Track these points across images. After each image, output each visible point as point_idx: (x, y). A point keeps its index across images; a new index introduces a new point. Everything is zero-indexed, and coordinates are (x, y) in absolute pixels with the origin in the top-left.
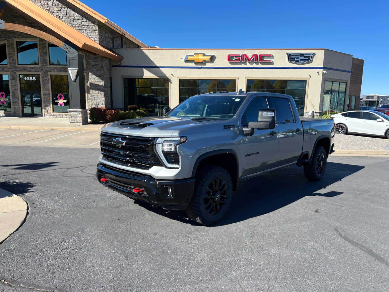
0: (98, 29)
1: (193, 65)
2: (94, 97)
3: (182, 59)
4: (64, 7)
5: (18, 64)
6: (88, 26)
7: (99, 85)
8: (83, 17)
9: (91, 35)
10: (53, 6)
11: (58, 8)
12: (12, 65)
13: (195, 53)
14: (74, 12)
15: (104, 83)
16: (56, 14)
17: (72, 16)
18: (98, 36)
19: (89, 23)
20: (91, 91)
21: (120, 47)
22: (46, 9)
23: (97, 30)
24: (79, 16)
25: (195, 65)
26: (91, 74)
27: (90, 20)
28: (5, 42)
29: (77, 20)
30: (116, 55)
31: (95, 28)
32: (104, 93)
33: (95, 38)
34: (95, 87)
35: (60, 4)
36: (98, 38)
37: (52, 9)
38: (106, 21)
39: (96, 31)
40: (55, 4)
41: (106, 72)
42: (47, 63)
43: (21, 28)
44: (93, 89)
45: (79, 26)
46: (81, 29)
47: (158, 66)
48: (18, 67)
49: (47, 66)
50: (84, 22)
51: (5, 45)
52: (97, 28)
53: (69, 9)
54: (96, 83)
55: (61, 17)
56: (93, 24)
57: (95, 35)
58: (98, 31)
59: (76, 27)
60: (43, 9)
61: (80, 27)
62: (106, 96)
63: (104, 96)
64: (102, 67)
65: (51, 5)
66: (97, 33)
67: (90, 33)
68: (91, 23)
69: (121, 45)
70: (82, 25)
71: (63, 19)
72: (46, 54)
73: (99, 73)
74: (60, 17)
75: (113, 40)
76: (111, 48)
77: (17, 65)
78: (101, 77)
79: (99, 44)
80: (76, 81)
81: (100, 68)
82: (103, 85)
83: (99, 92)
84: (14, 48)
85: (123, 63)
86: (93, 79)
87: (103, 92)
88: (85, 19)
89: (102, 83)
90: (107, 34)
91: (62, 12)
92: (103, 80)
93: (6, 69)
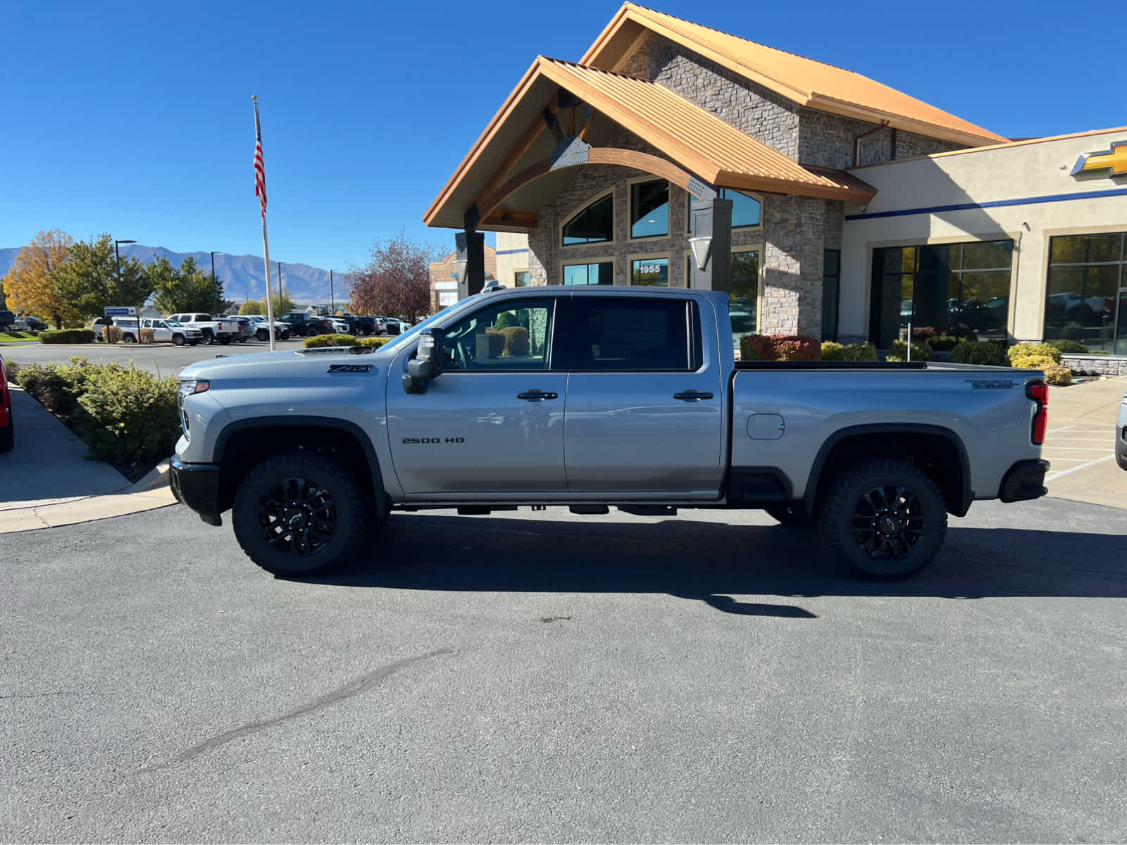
0: (800, 121)
1: (1107, 184)
2: (773, 306)
3: (1064, 168)
4: (728, 82)
5: (632, 238)
6: (776, 120)
7: (787, 273)
8: (765, 98)
9: (780, 143)
10: (704, 86)
11: (714, 89)
12: (621, 241)
13: (1114, 143)
14: (747, 91)
15: (801, 267)
16: (708, 105)
17: (742, 101)
18: (797, 142)
19: (779, 112)
20: (767, 290)
21: (883, 159)
22: (690, 96)
23: (796, 127)
24: (756, 98)
25: (1114, 184)
26: (770, 245)
27: (780, 105)
28: (612, 189)
29: (753, 108)
30: (846, 187)
31: (790, 122)
32: (798, 295)
33: (791, 149)
34: (779, 279)
35: (719, 78)
36: (797, 146)
37: (702, 93)
38: (810, 98)
39: (795, 130)
40: (708, 81)
41: (810, 236)
42: (683, 229)
43: (615, 154)
44: (774, 285)
45: (756, 125)
46: (760, 132)
47: (977, 202)
48: (630, 245)
49: (682, 235)
50: (767, 112)
51: (612, 197)
52: (797, 119)
53: (736, 86)
54: (782, 269)
55: (719, 110)
56: (787, 113)
57: (789, 140)
58: (797, 129)
59: (749, 128)
60: (685, 98)
61: (758, 126)
62: (803, 303)
63: (797, 303)
64: (799, 225)
65: (700, 86)
66: (795, 134)
67: (779, 138)
68: (783, 110)
69: (889, 153)
70: (762, 119)
71: (723, 114)
72: (684, 206)
73: (789, 242)
74: (716, 110)
75: (856, 142)
76: (846, 169)
77: (629, 241)
78: (793, 253)
79: (799, 164)
80: (707, 268)
81: (793, 228)
82: (798, 273)
83: (788, 292)
84: (626, 202)
85: (874, 207)
86: (775, 259)
87: (796, 292)
88: (769, 103)
89: (794, 268)
90: (831, 132)
91: (722, 97)
92: (797, 260)
93: (610, 251)
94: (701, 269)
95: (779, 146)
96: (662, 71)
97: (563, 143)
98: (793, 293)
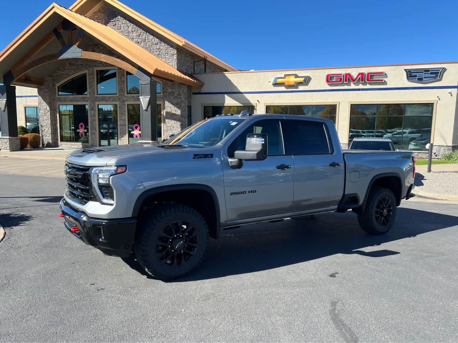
0: (177, 53)
1: (283, 89)
2: (170, 127)
3: (270, 82)
4: (144, 31)
5: (98, 94)
6: (167, 50)
7: (175, 114)
8: (161, 41)
9: (169, 60)
10: (132, 32)
11: (137, 33)
12: (92, 95)
13: (286, 75)
14: (153, 37)
15: (181, 112)
16: (135, 40)
17: (151, 41)
18: (176, 60)
19: (168, 47)
20: (167, 120)
21: (202, 72)
22: (125, 35)
23: (175, 54)
24: (157, 40)
25: (285, 88)
26: (167, 102)
27: (168, 44)
28: (86, 71)
29: (156, 44)
30: (196, 81)
31: (173, 52)
32: (180, 123)
33: (173, 63)
34: (171, 116)
35: (139, 29)
36: (176, 63)
37: (131, 34)
38: (184, 43)
39: (175, 56)
40: (134, 29)
41: (183, 99)
42: (124, 92)
43: (97, 55)
44: (170, 119)
45: (157, 51)
46: (159, 54)
47: (242, 91)
48: (97, 97)
49: (124, 95)
50: (162, 47)
51: (86, 75)
52: (176, 52)
53: (148, 34)
54: (173, 112)
55: (140, 43)
56: (171, 48)
57: (173, 59)
58: (176, 55)
59: (154, 52)
60: (123, 35)
61: (158, 52)
62: (182, 126)
63: (180, 127)
64: (179, 95)
65: (130, 31)
66: (175, 57)
67: (168, 58)
68: (169, 47)
69: (204, 70)
70: (160, 49)
71: (142, 45)
72: (124, 82)
73: (175, 101)
74: (138, 43)
75: (194, 64)
76: (192, 74)
77: (96, 95)
78: (178, 106)
79: (177, 70)
80: (148, 110)
81: (176, 96)
82: (180, 114)
83: (176, 122)
84: (94, 78)
85: (203, 90)
86: (169, 107)
87: (179, 122)
88: (163, 43)
89: (178, 112)
90: (187, 58)
91: (141, 37)
92: (179, 109)
93: (86, 99)
94: (145, 110)
95: (168, 62)
96: (111, 21)
97: (66, 47)
98: (178, 122)
